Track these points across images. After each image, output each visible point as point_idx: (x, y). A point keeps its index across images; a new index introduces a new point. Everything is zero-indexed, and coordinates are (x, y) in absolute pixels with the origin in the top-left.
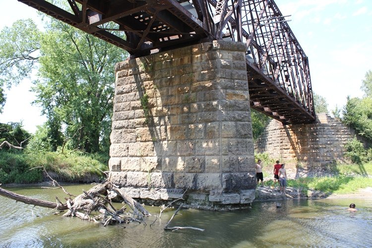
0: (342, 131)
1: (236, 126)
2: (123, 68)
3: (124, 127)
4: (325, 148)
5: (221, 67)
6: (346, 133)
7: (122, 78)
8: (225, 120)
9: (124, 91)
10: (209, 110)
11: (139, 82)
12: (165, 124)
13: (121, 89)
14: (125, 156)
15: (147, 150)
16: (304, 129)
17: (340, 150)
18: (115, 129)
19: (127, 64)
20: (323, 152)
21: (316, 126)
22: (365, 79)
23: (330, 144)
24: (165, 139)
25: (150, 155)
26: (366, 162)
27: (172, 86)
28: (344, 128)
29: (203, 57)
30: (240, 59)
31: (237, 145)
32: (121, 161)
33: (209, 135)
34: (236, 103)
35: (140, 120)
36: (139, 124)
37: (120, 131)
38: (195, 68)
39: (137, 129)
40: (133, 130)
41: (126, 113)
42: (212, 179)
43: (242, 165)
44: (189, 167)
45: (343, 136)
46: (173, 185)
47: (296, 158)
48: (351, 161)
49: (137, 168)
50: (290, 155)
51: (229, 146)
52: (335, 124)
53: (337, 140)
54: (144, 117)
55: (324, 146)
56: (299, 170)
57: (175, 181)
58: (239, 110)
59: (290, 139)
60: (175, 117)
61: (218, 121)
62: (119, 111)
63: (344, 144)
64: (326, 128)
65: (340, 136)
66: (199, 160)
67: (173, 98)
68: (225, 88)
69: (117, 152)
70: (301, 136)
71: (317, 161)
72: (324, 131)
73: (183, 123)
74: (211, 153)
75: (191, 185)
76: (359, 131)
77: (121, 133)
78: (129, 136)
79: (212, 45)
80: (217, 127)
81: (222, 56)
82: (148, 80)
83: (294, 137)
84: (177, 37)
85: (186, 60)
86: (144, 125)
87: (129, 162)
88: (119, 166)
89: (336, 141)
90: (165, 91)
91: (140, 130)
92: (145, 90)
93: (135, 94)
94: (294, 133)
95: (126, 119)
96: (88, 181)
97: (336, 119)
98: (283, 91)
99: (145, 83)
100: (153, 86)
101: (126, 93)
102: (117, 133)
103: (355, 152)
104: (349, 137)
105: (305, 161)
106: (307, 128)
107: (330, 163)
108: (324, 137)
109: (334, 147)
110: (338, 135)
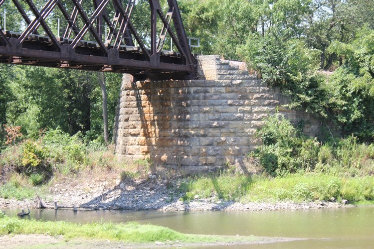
0: (256, 96)
4: (204, 136)
6: (267, 102)
16: (167, 92)
17: (243, 140)
20: (197, 145)
23: (220, 127)
28: (261, 90)
45: (256, 109)
47: (148, 156)
50: (138, 149)
52: (238, 82)
53: (240, 119)
55: (202, 132)
59: (142, 114)
63: (255, 127)
64: (212, 90)
65: (247, 108)
70: (161, 105)
71: (184, 165)
72: (205, 98)
83: (148, 109)
89: (236, 119)
94: (149, 99)
104: (273, 112)
105: (165, 164)
106: (172, 91)
107: (214, 171)
108: (205, 112)
109: (229, 134)
110: (243, 105)
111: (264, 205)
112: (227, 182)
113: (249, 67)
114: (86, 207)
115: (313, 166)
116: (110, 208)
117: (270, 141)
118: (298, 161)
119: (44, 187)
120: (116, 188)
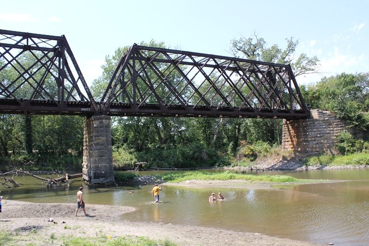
0: (335, 124)
1: (98, 152)
4: (314, 140)
6: (340, 126)
8: (95, 150)
16: (299, 125)
17: (331, 141)
20: (312, 144)
21: (307, 122)
23: (320, 137)
28: (337, 121)
31: (99, 160)
43: (100, 168)
45: (335, 129)
47: (293, 149)
50: (289, 147)
51: (96, 160)
52: (327, 119)
53: (329, 133)
55: (313, 139)
59: (290, 133)
63: (335, 136)
64: (317, 123)
65: (332, 129)
70: (296, 129)
72: (314, 126)
81: (95, 123)
83: (292, 131)
89: (327, 133)
94: (292, 128)
97: (328, 114)
104: (343, 130)
105: (299, 152)
106: (301, 124)
107: (319, 154)
108: (314, 131)
109: (324, 139)
110: (330, 128)
111: (339, 167)
112: (323, 158)
113: (331, 113)
114: (268, 169)
115: (361, 151)
116: (277, 169)
117: (342, 141)
118: (355, 148)
119: (254, 162)
120: (280, 162)
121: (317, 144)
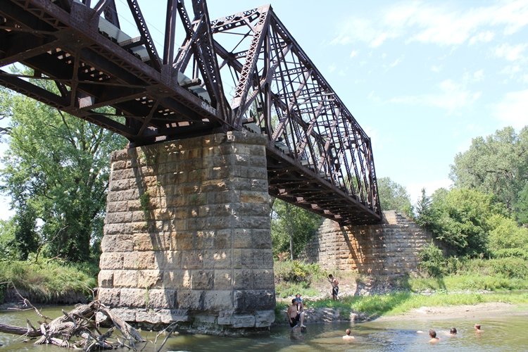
1: (251, 234)
2: (121, 158)
3: (118, 232)
4: (394, 256)
5: (236, 164)
6: (421, 237)
7: (119, 171)
8: (239, 227)
9: (121, 187)
10: (220, 215)
11: (139, 176)
12: (170, 230)
13: (116, 185)
14: (119, 269)
15: (146, 261)
16: (367, 232)
17: (413, 259)
18: (108, 234)
19: (125, 154)
20: (391, 261)
21: (382, 228)
22: (454, 164)
23: (401, 251)
24: (168, 249)
25: (150, 267)
26: (446, 275)
27: (179, 184)
28: (417, 232)
29: (215, 151)
30: (259, 154)
31: (253, 256)
32: (113, 275)
33: (220, 245)
34: (252, 206)
35: (138, 224)
36: (137, 229)
37: (114, 236)
38: (206, 163)
39: (135, 234)
40: (130, 236)
41: (122, 214)
42: (222, 298)
43: (258, 281)
44: (196, 283)
45: (417, 241)
46: (176, 305)
47: (357, 270)
48: (427, 273)
49: (134, 284)
50: (348, 267)
51: (243, 257)
52: (407, 225)
53: (410, 246)
54: (143, 221)
55: (393, 254)
56: (359, 286)
57: (178, 300)
58: (255, 215)
59: (349, 245)
60: (181, 221)
61: (230, 228)
62: (114, 212)
63: (418, 251)
64: (395, 230)
65: (413, 240)
66: (207, 274)
67: (179, 198)
68: (240, 188)
69: (109, 263)
70: (363, 240)
71: (384, 274)
72: (392, 234)
73: (190, 230)
74: (222, 266)
75: (197, 304)
76: (436, 235)
77: (115, 239)
78: (125, 244)
79: (226, 136)
80: (229, 235)
81: (238, 150)
82: (150, 174)
83: (354, 242)
84: (187, 124)
85: (196, 153)
86: (143, 230)
87: (124, 276)
88: (111, 281)
89: (408, 247)
90: (170, 189)
91: (139, 236)
92: (146, 187)
93: (134, 192)
94: (354, 237)
95: (121, 222)
96: (71, 301)
97: (408, 218)
98: (330, 185)
99: (147, 178)
100: (156, 182)
101: (123, 189)
102: (110, 240)
103: (433, 262)
104: (425, 242)
106: (371, 231)
107: (401, 277)
108: (393, 243)
109: (406, 255)
110: (410, 239)
115: (456, 272)
117: (426, 259)
121: (397, 262)
